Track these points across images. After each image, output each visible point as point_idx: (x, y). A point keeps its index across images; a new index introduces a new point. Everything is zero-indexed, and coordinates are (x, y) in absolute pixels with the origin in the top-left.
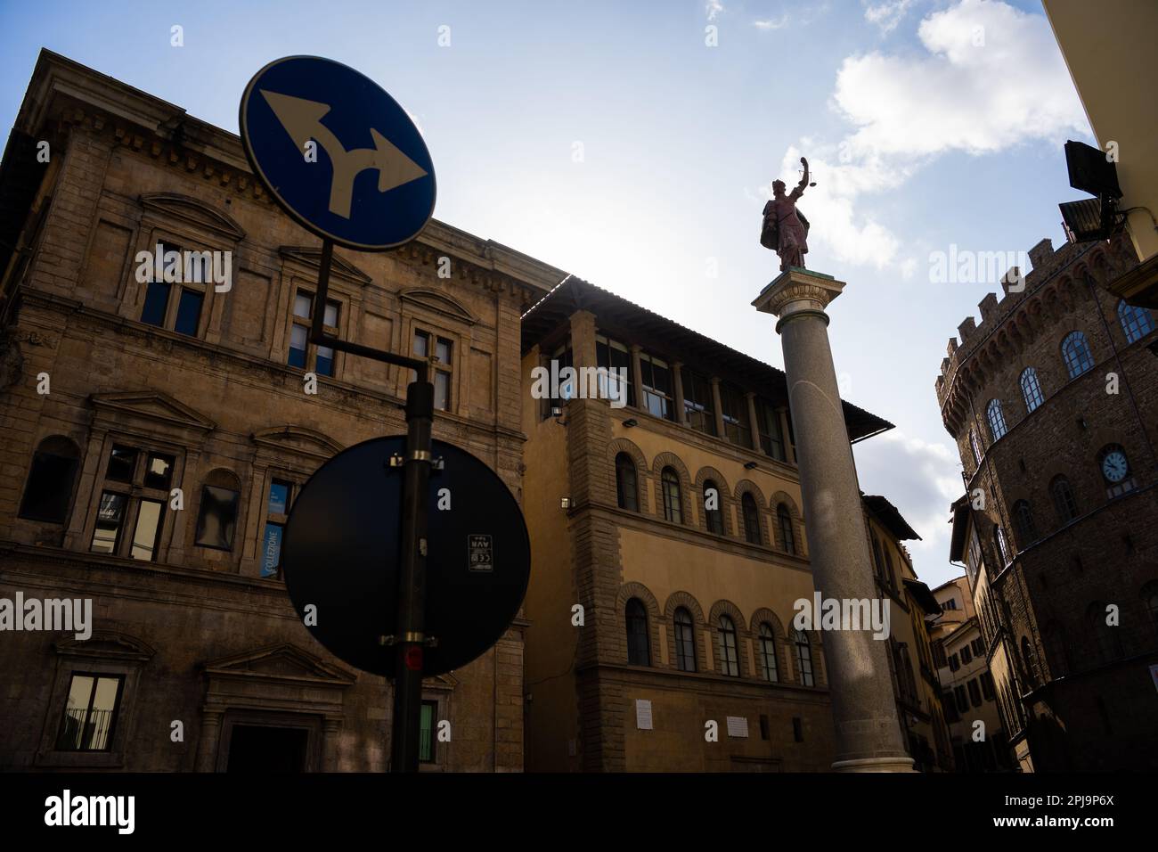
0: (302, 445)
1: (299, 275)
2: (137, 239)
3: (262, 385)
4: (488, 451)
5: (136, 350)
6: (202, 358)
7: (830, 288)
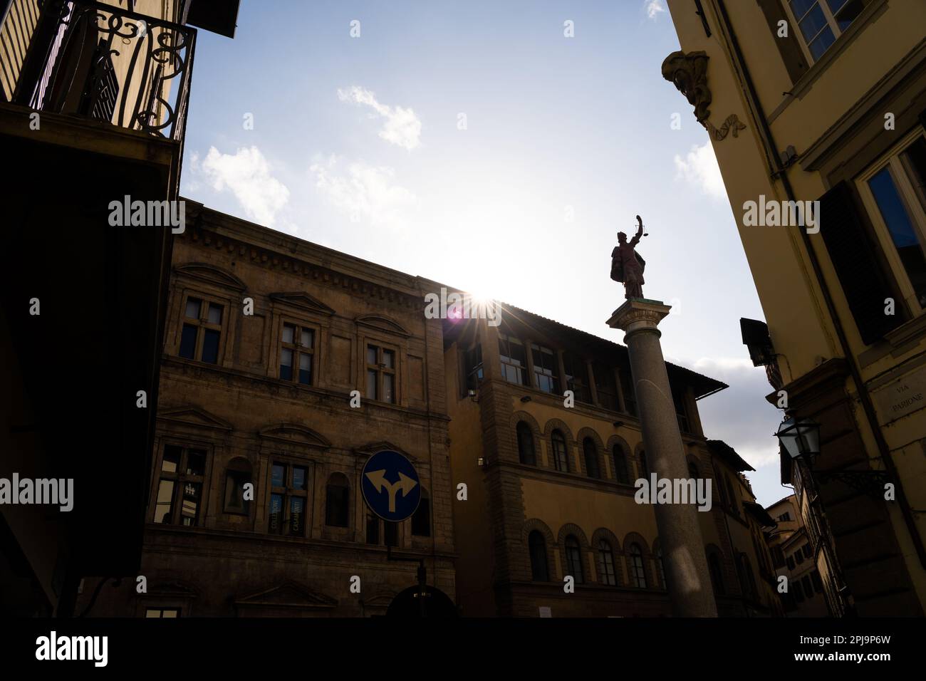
0: (293, 436)
1: (284, 312)
2: (173, 297)
3: (263, 395)
4: (424, 430)
5: (177, 377)
6: (221, 379)
7: (661, 311)
